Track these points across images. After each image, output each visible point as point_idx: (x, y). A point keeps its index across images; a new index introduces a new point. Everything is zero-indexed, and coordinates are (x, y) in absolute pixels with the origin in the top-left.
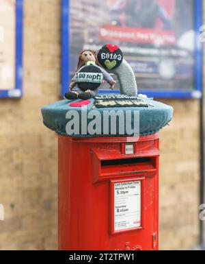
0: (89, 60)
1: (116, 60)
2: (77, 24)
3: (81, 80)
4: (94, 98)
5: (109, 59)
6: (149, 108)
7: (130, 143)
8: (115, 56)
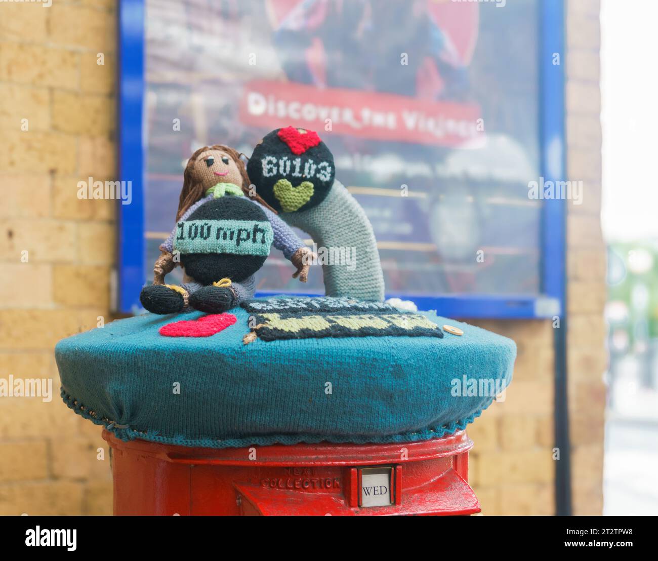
0: (220, 178)
1: (314, 180)
2: (170, 75)
3: (197, 245)
4: (244, 306)
5: (289, 177)
6: (446, 342)
7: (375, 469)
8: (310, 167)
